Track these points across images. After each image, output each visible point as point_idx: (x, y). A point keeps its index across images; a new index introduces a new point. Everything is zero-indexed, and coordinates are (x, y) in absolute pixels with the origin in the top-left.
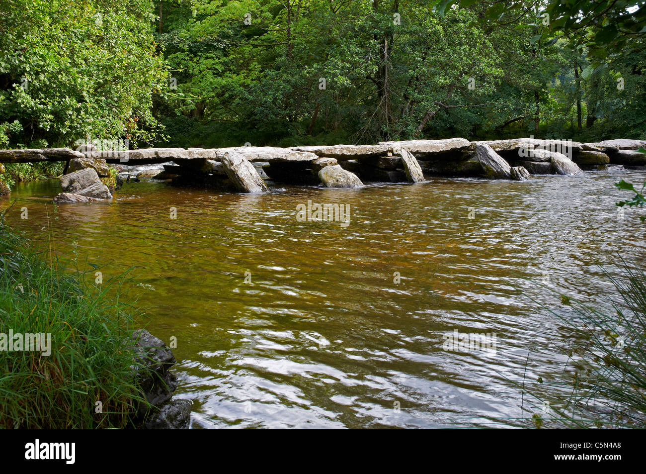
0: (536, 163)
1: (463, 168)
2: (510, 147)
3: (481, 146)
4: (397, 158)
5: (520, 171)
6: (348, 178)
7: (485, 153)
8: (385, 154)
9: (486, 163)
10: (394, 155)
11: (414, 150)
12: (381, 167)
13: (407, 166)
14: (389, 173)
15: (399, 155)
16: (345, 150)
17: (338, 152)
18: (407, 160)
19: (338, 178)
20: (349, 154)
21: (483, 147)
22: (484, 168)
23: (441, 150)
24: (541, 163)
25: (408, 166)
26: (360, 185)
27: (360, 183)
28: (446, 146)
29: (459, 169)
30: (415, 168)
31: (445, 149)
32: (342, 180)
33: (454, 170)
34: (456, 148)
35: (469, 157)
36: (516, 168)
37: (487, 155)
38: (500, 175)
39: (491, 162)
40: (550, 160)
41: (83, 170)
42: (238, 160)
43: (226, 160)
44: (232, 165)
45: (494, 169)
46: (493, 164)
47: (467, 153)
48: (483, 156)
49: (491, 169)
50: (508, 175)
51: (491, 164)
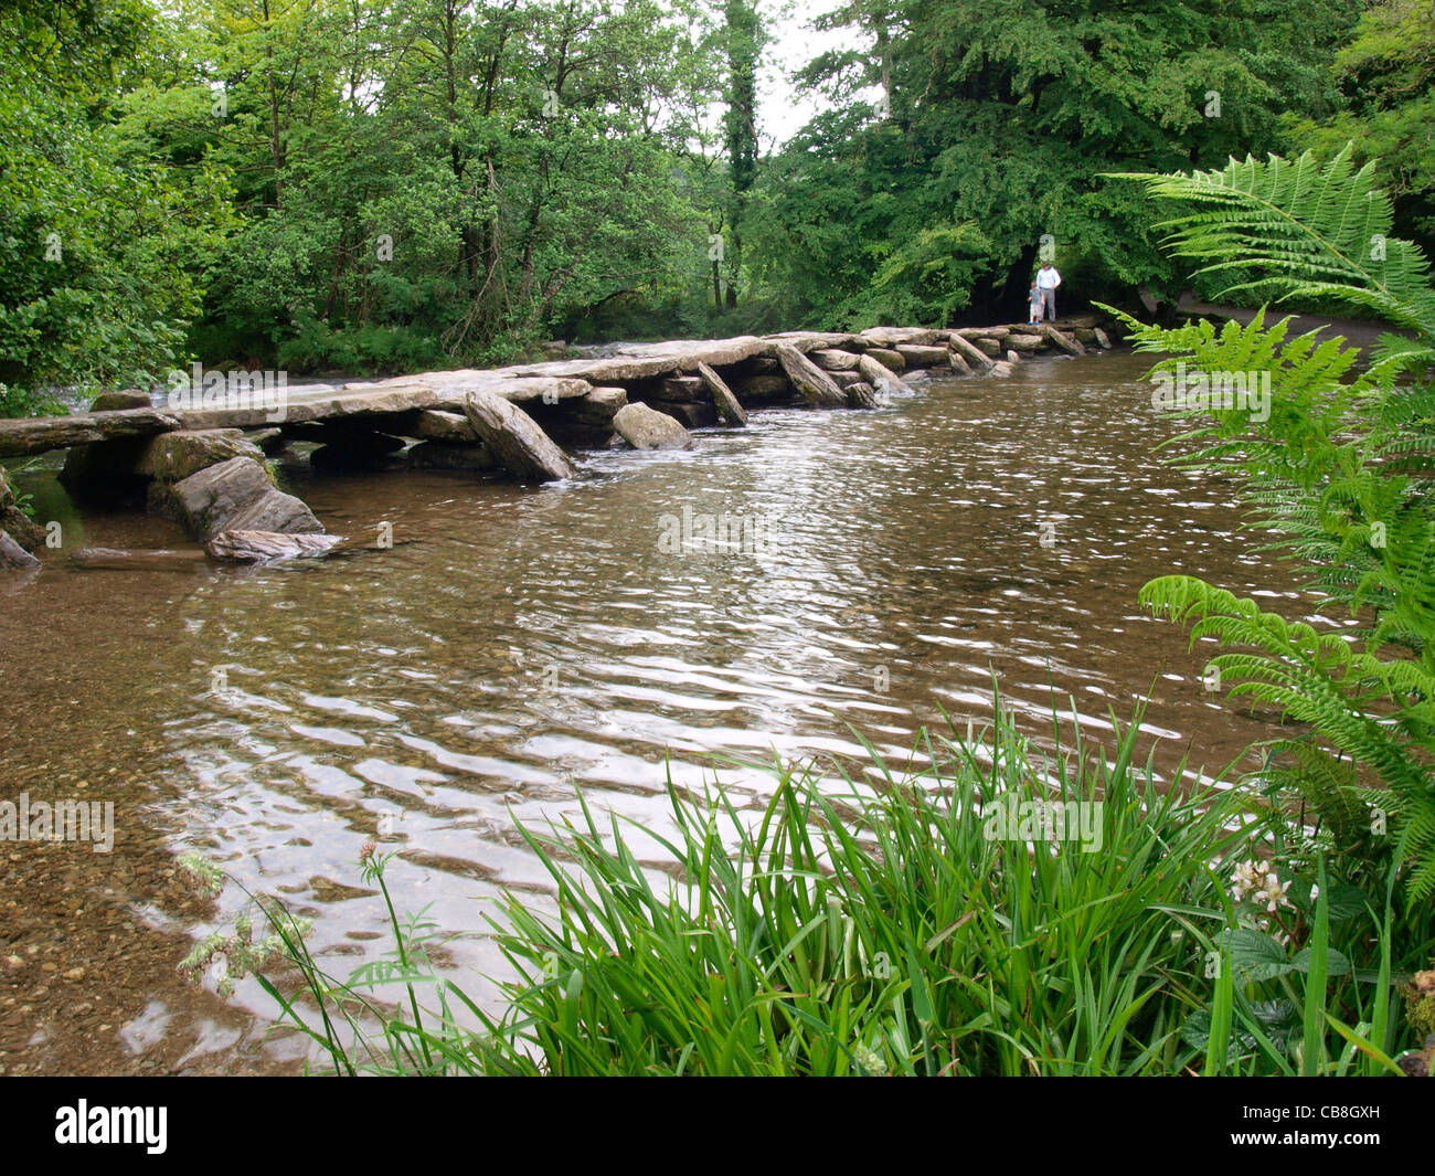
0: (838, 373)
1: (760, 389)
3: (788, 350)
4: (695, 379)
5: (865, 391)
9: (801, 379)
14: (686, 408)
17: (615, 376)
18: (716, 383)
19: (650, 427)
21: (791, 351)
22: (800, 388)
23: (737, 359)
25: (725, 393)
28: (742, 352)
31: (741, 358)
32: (659, 431)
34: (753, 355)
35: (766, 370)
36: (858, 386)
37: (802, 366)
38: (829, 400)
39: (810, 377)
40: (857, 367)
41: (225, 464)
42: (505, 409)
43: (482, 408)
44: (501, 419)
45: (817, 389)
46: (814, 381)
47: (765, 363)
48: (794, 368)
49: (812, 388)
50: (841, 400)
51: (810, 381)
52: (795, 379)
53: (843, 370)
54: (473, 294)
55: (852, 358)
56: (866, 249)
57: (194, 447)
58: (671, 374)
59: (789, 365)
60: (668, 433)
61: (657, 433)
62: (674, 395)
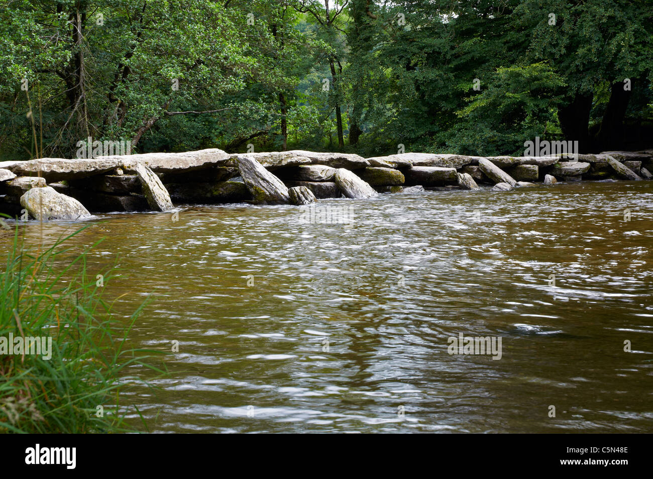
1: (221, 191)
2: (280, 162)
3: (245, 159)
4: (132, 177)
5: (302, 193)
6: (68, 206)
7: (252, 170)
8: (113, 171)
9: (253, 183)
10: (126, 172)
11: (154, 166)
12: (108, 190)
13: (148, 187)
14: (122, 199)
15: (134, 172)
16: (55, 166)
17: (46, 169)
18: (147, 179)
19: (52, 205)
20: (62, 171)
21: (248, 161)
22: (252, 190)
23: (192, 165)
24: (323, 184)
25: (151, 187)
26: (86, 215)
27: (86, 213)
28: (197, 159)
29: (215, 193)
30: (160, 193)
31: (195, 164)
32: (58, 208)
33: (209, 195)
34: (210, 163)
35: (229, 175)
36: (297, 189)
37: (255, 172)
38: (275, 199)
39: (261, 182)
40: (333, 179)
45: (265, 191)
46: (264, 184)
47: (226, 170)
48: (248, 173)
49: (261, 190)
50: (285, 199)
51: (261, 185)
52: (248, 183)
53: (323, 181)
55: (331, 171)
59: (245, 171)
60: (67, 210)
61: (57, 209)
62: (113, 188)
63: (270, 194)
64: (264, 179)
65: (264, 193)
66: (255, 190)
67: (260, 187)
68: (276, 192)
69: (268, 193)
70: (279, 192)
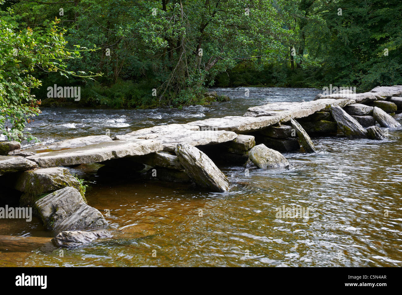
0: (361, 117)
1: (321, 128)
2: (344, 105)
3: (336, 108)
5: (377, 130)
6: (276, 157)
7: (341, 114)
9: (343, 123)
13: (302, 136)
16: (253, 125)
18: (299, 129)
19: (267, 157)
20: (256, 128)
21: (338, 109)
22: (342, 128)
23: (309, 114)
24: (365, 117)
25: (304, 135)
28: (312, 110)
30: (308, 137)
31: (311, 113)
34: (317, 111)
36: (374, 128)
37: (343, 116)
38: (357, 134)
40: (371, 113)
41: (61, 191)
42: (196, 153)
43: (185, 154)
44: (194, 159)
45: (351, 129)
46: (350, 124)
47: (323, 115)
48: (339, 117)
49: (348, 128)
50: (364, 134)
51: (348, 124)
52: (339, 123)
53: (364, 115)
54: (171, 69)
55: (369, 108)
56: (373, 36)
57: (46, 180)
58: (277, 125)
59: (337, 116)
60: (276, 160)
61: (271, 160)
62: (278, 135)
63: (354, 130)
64: (349, 121)
65: (350, 131)
66: (344, 128)
67: (348, 126)
68: (358, 130)
69: (353, 130)
70: (360, 129)
